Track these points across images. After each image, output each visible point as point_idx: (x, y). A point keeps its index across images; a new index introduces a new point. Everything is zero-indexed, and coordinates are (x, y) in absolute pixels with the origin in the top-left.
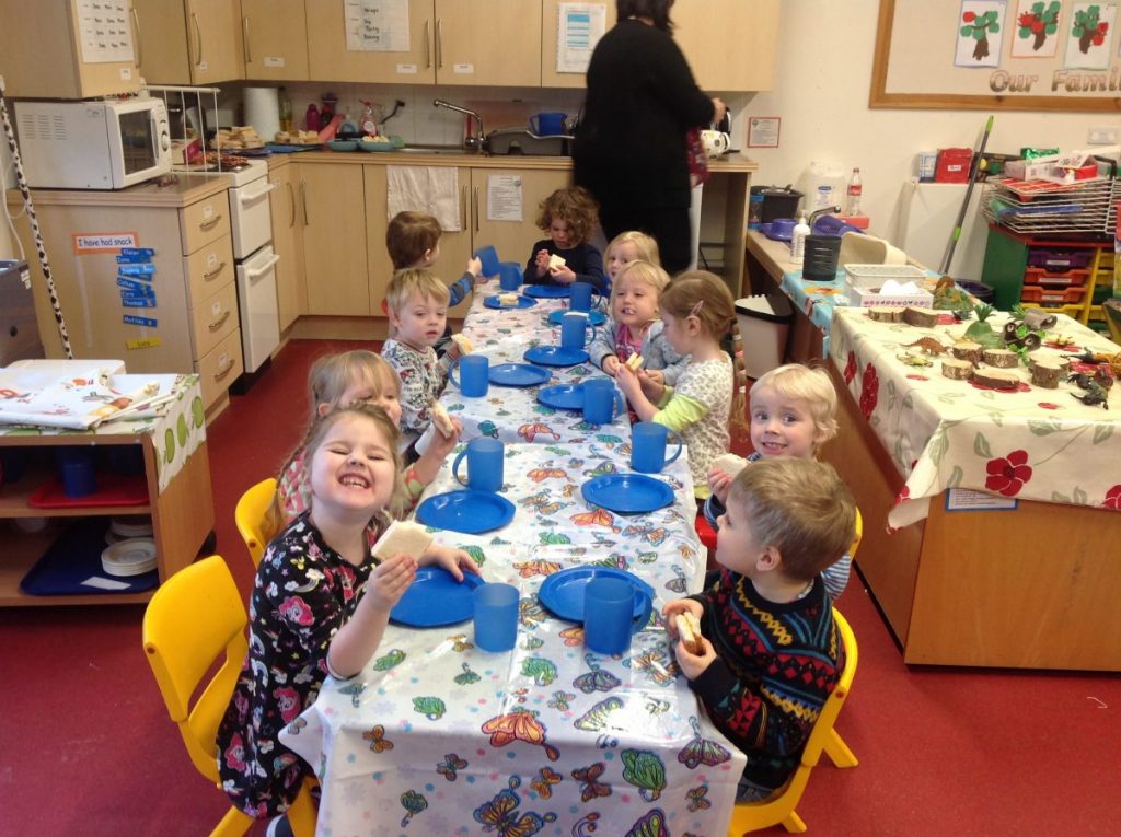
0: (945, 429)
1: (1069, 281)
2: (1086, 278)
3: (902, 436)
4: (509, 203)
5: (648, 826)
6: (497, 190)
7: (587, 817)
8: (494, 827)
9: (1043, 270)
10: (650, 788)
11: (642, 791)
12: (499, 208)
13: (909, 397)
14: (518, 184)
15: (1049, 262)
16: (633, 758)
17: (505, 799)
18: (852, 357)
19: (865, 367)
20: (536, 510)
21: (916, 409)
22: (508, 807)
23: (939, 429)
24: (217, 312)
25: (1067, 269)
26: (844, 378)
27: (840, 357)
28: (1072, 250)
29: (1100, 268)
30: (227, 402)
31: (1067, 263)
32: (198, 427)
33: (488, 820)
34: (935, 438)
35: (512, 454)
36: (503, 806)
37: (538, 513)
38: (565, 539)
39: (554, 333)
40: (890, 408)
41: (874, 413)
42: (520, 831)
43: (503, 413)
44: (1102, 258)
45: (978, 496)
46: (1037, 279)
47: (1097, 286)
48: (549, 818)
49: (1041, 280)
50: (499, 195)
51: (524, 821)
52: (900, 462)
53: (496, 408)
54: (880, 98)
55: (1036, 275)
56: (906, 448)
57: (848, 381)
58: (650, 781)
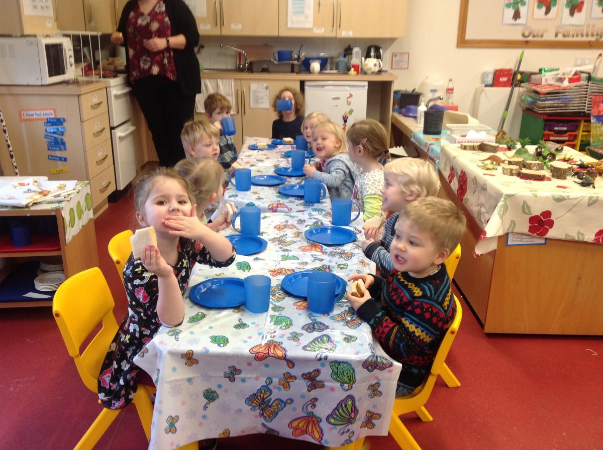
0: (505, 199)
1: (567, 138)
2: (576, 137)
3: (481, 206)
4: (262, 98)
5: (346, 405)
6: (255, 91)
7: (311, 401)
8: (257, 408)
9: (552, 133)
10: (346, 383)
11: (342, 385)
12: (257, 101)
13: (485, 184)
14: (267, 88)
15: (556, 128)
16: (337, 366)
17: (263, 391)
18: (452, 169)
19: (459, 173)
20: (279, 244)
21: (488, 190)
22: (265, 396)
23: (502, 199)
24: (101, 155)
25: (566, 132)
26: (448, 181)
27: (445, 170)
28: (567, 122)
29: (583, 131)
30: (107, 206)
31: (565, 129)
32: (89, 210)
33: (254, 404)
34: (500, 204)
35: (265, 217)
36: (262, 395)
37: (280, 246)
38: (295, 258)
39: (288, 161)
40: (474, 193)
41: (465, 197)
42: (272, 410)
43: (259, 198)
44: (584, 126)
45: (524, 237)
46: (549, 138)
47: (581, 141)
48: (289, 401)
49: (552, 138)
50: (256, 94)
51: (274, 404)
52: (481, 221)
53: (256, 196)
54: (463, 42)
55: (549, 135)
56: (484, 213)
57: (451, 181)
58: (346, 379)
